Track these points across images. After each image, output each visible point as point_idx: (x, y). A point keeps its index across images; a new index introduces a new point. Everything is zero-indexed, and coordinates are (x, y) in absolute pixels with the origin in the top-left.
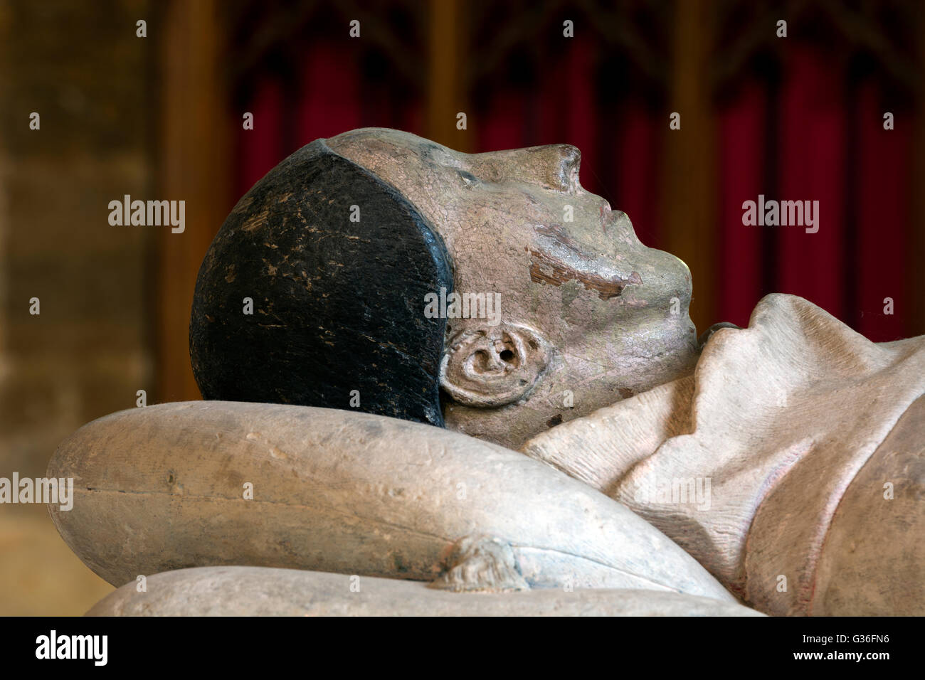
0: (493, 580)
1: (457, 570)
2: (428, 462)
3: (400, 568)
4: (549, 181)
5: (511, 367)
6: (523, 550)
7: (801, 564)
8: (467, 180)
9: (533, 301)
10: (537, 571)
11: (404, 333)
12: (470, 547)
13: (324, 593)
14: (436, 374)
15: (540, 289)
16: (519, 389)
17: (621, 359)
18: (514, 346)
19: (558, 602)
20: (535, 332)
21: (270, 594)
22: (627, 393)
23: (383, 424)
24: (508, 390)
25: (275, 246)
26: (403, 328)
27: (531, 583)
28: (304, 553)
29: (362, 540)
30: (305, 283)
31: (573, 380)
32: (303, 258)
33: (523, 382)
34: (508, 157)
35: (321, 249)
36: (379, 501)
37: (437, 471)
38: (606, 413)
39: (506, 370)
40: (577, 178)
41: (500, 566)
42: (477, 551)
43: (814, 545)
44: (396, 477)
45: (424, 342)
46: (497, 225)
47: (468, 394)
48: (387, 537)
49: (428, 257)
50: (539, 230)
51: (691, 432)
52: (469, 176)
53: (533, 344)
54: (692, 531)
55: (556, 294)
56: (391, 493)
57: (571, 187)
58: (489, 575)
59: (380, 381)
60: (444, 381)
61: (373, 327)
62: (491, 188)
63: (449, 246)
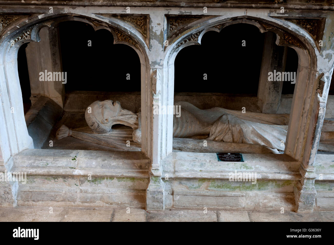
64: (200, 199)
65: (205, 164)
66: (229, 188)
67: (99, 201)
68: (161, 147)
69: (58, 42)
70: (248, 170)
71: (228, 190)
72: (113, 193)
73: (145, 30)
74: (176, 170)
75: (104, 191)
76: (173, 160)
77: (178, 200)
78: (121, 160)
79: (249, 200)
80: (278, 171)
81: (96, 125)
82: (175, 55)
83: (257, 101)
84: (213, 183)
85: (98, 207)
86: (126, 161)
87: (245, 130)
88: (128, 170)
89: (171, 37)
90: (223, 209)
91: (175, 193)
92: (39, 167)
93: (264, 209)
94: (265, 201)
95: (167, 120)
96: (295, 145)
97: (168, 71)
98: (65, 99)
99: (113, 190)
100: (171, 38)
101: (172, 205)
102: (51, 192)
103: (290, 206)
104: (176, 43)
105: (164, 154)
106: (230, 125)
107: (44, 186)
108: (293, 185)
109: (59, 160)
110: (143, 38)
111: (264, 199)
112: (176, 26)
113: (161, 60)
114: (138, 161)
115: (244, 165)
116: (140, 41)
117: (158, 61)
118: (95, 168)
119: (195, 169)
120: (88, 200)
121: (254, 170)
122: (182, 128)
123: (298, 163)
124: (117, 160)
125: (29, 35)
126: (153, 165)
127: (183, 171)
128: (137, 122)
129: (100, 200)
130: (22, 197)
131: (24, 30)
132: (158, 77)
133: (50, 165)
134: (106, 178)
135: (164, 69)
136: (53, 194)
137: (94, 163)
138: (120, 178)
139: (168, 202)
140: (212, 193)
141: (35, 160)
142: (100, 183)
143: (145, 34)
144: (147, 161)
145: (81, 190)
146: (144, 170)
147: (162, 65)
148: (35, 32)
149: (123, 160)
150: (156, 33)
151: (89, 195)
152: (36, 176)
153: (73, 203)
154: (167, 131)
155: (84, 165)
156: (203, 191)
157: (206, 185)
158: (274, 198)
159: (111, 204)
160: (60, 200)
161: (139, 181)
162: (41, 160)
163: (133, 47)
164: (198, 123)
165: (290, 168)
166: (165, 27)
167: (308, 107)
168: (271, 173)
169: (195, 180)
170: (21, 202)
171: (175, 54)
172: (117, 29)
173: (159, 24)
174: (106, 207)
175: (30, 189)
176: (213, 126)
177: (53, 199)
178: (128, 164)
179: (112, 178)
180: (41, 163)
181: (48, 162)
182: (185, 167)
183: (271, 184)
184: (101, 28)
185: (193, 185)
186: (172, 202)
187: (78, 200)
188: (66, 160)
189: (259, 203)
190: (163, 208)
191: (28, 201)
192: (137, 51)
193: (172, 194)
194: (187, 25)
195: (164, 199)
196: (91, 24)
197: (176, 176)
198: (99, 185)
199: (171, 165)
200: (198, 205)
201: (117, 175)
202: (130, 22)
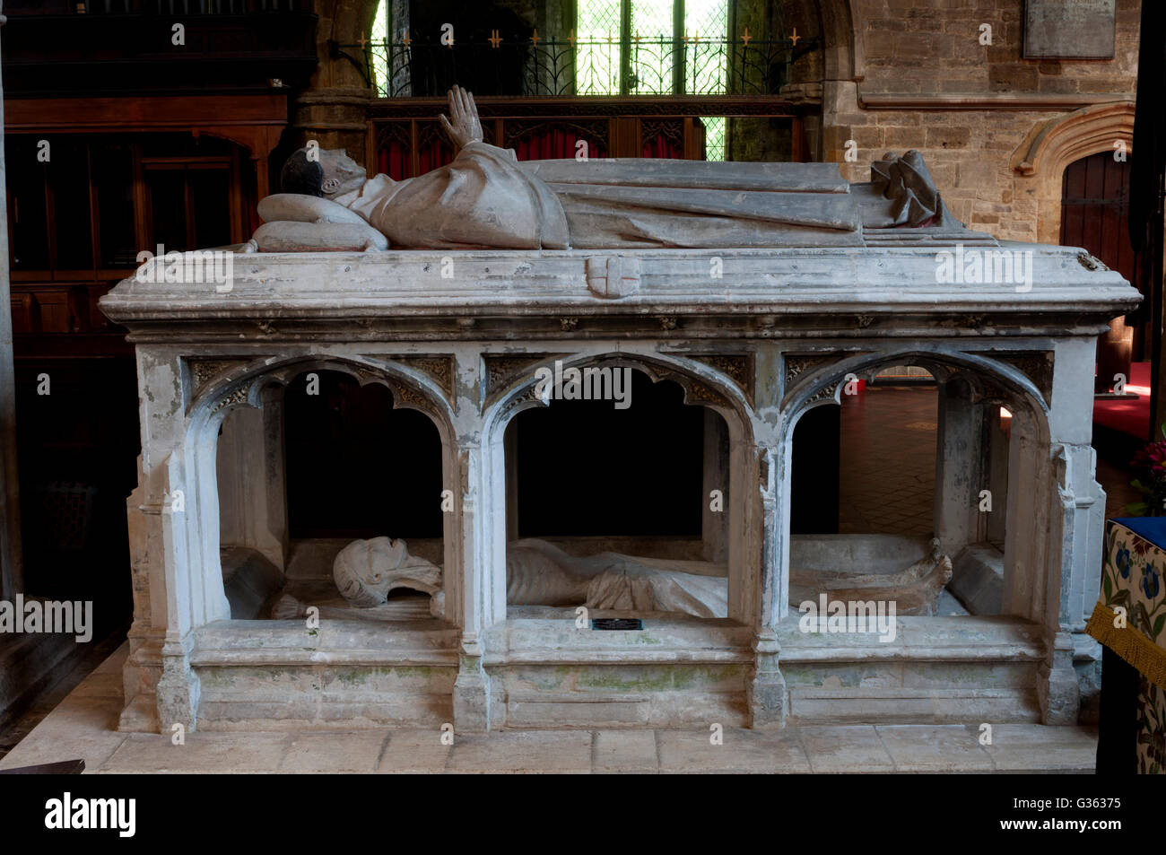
6: (330, 217)
9: (337, 176)
12: (320, 217)
14: (320, 188)
15: (338, 174)
16: (335, 190)
17: (352, 184)
18: (334, 183)
20: (338, 181)
22: (353, 190)
24: (333, 191)
26: (314, 180)
31: (344, 188)
34: (333, 151)
36: (306, 209)
38: (348, 194)
39: (333, 187)
45: (318, 183)
46: (331, 163)
47: (326, 192)
50: (338, 163)
51: (362, 197)
53: (337, 183)
54: (362, 213)
55: (341, 175)
58: (323, 221)
60: (322, 189)
61: (309, 180)
64: (560, 707)
65: (568, 635)
66: (617, 685)
67: (361, 717)
68: (482, 603)
69: (280, 430)
70: (651, 646)
71: (616, 689)
72: (388, 701)
73: (449, 381)
74: (512, 647)
75: (371, 697)
76: (505, 631)
77: (517, 711)
78: (405, 633)
79: (657, 708)
80: (710, 646)
81: (356, 586)
82: (503, 427)
83: (702, 548)
84: (585, 675)
85: (357, 729)
86: (415, 634)
87: (657, 586)
88: (417, 651)
89: (493, 392)
90: (607, 728)
91: (510, 699)
92: (245, 649)
93: (687, 724)
94: (688, 709)
95: (492, 549)
96: (740, 596)
97: (491, 455)
98: (288, 554)
99: (386, 696)
100: (492, 396)
101: (504, 721)
102: (265, 702)
103: (740, 717)
104: (502, 401)
105: (488, 619)
106: (627, 578)
107: (251, 691)
108: (744, 675)
109: (285, 634)
110: (444, 395)
111: (688, 706)
112: (501, 373)
113: (476, 432)
114: (438, 633)
115: (642, 637)
116: (440, 399)
117: (472, 434)
118: (355, 647)
119: (548, 645)
120: (338, 716)
121: (662, 645)
122: (529, 586)
123: (747, 630)
124: (397, 633)
125: (243, 395)
126: (466, 633)
127: (524, 650)
128: (440, 581)
129: (363, 714)
130: (206, 713)
131: (237, 385)
132: (471, 461)
133: (267, 644)
134: (374, 669)
135: (483, 450)
136: (269, 705)
137: (352, 640)
138: (402, 668)
139: (497, 715)
140: (585, 697)
141: (239, 636)
142: (363, 683)
143: (447, 388)
144: (454, 632)
145: (325, 696)
146: (449, 651)
147: (479, 442)
148: (255, 390)
149: (409, 632)
150: (466, 385)
151: (341, 706)
152: (236, 670)
153: (307, 723)
154: (492, 572)
155: (332, 644)
156: (568, 693)
157: (571, 681)
158: (707, 702)
159: (384, 722)
160: (283, 716)
161: (440, 675)
162: (250, 636)
163: (427, 414)
164: (563, 575)
165: (733, 639)
166: (483, 376)
167: (750, 514)
168: (696, 650)
169: (549, 670)
170: (205, 723)
171: (503, 425)
172: (400, 381)
173: (471, 370)
174: (374, 728)
175: (224, 697)
176: (593, 581)
177: (270, 715)
178: (417, 639)
179: (385, 667)
180: (249, 643)
181: (263, 640)
182: (529, 642)
183: (699, 674)
184: (371, 381)
185: (546, 681)
186: (505, 715)
187: (319, 715)
188: (297, 635)
189: (677, 713)
190: (486, 727)
191: (219, 720)
192: (435, 421)
193: (506, 701)
194: (520, 371)
195: (488, 705)
196: (355, 374)
197: (511, 659)
198: (361, 686)
199: (502, 639)
200: (556, 720)
201: (396, 659)
202: (422, 368)
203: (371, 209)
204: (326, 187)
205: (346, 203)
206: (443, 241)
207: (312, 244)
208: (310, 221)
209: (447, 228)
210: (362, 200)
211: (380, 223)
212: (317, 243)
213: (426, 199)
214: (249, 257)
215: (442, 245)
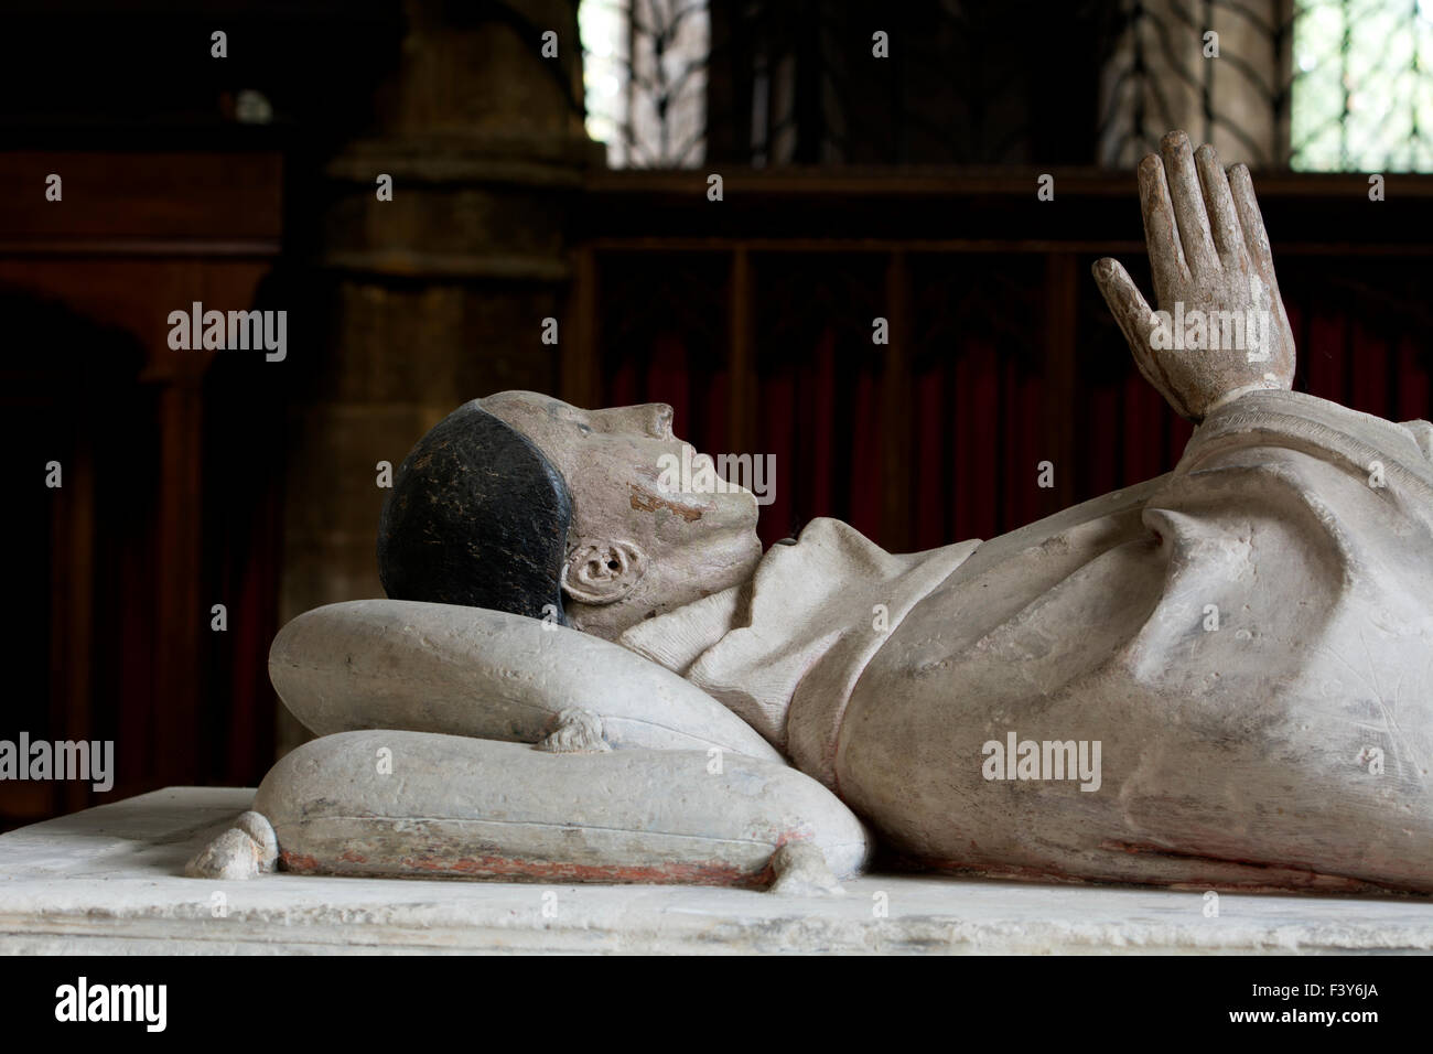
0: (582, 745)
1: (554, 736)
2: (538, 651)
3: (516, 733)
4: (649, 432)
5: (616, 574)
6: (608, 719)
7: (827, 729)
8: (584, 431)
9: (633, 523)
10: (620, 736)
11: (532, 548)
12: (567, 717)
13: (451, 753)
14: (558, 580)
15: (638, 515)
16: (622, 591)
17: (702, 567)
18: (618, 558)
19: (632, 761)
20: (635, 549)
21: (409, 754)
22: (706, 594)
23: (507, 621)
24: (613, 592)
25: (436, 481)
26: (532, 544)
27: (614, 746)
28: (445, 720)
29: (487, 709)
30: (458, 510)
31: (665, 582)
32: (457, 491)
33: (626, 585)
34: (618, 413)
35: (470, 483)
36: (500, 680)
37: (544, 658)
38: (684, 610)
39: (612, 576)
40: (670, 428)
41: (589, 732)
42: (572, 720)
43: (837, 714)
44: (513, 662)
45: (548, 555)
46: (605, 466)
47: (583, 595)
48: (506, 708)
49: (551, 490)
50: (638, 469)
51: (748, 626)
52: (586, 428)
53: (633, 557)
54: (747, 702)
55: (650, 518)
56: (509, 674)
57: (666, 437)
58: (579, 740)
59: (515, 584)
60: (564, 584)
61: (510, 543)
62: (604, 437)
63: (568, 481)
203: (790, 686)
204: (584, 575)
205: (678, 652)
206: (1127, 847)
207: (532, 844)
208: (518, 735)
209: (1152, 789)
210: (746, 642)
211: (830, 748)
212: (552, 842)
213: (1055, 650)
214: (245, 904)
215: (1124, 864)
